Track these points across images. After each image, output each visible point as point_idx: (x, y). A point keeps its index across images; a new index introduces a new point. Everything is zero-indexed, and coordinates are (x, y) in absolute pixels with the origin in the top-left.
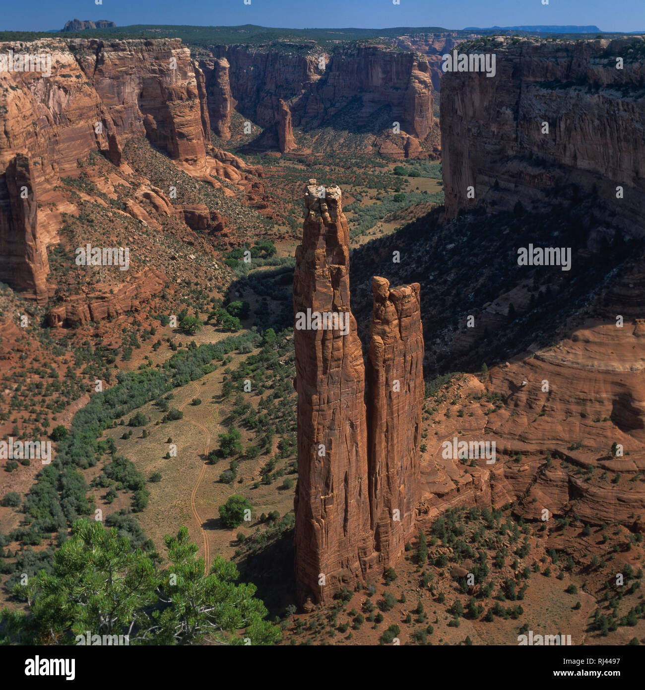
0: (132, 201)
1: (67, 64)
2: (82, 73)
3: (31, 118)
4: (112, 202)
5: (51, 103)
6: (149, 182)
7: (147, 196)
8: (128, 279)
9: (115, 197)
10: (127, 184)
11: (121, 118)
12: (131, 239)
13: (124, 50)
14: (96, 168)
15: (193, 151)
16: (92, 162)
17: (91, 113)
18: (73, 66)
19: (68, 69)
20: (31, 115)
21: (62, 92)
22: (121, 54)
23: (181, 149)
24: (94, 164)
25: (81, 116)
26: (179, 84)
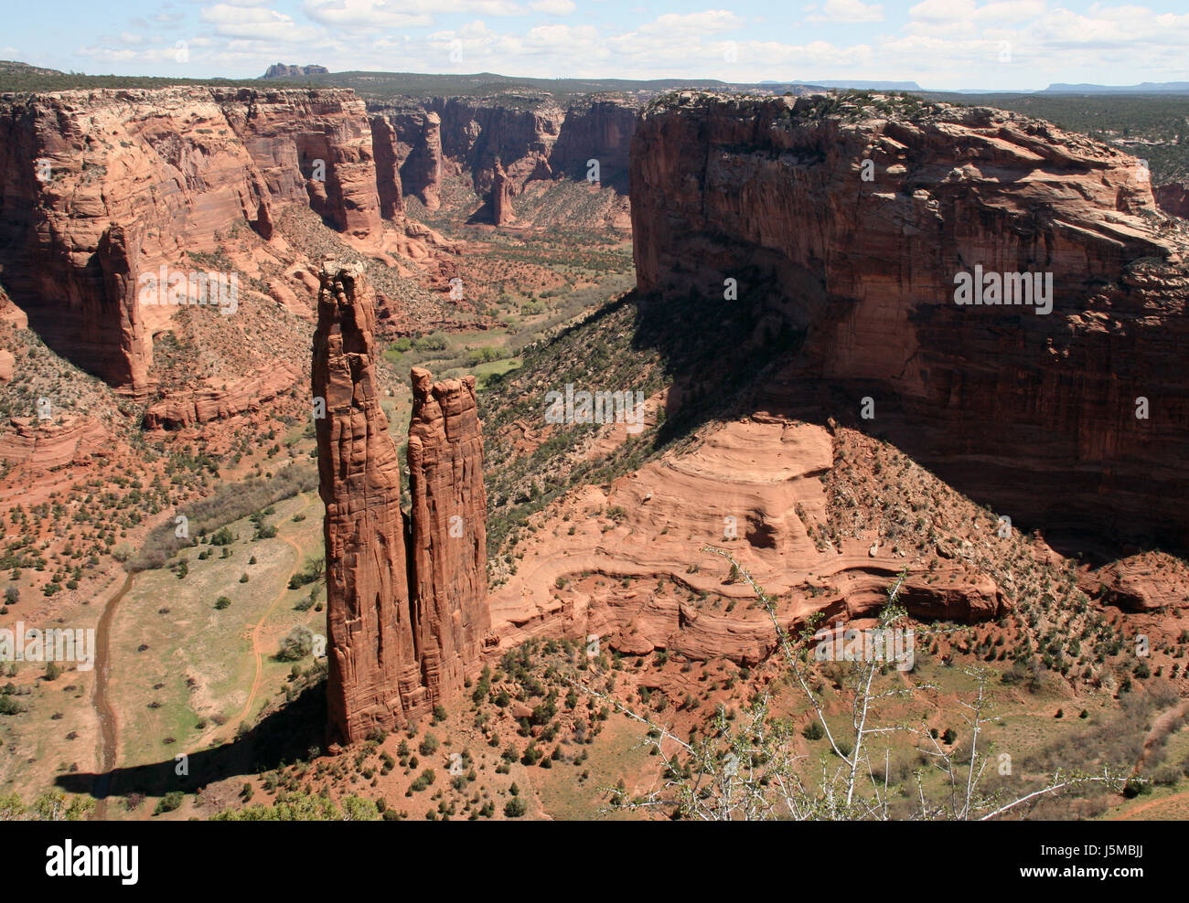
0: (278, 281)
1: (207, 117)
2: (229, 129)
3: (149, 181)
4: (253, 282)
5: (182, 164)
6: (306, 259)
7: (299, 275)
8: (250, 374)
9: (257, 276)
10: (275, 261)
11: (278, 182)
12: (263, 327)
13: (283, 102)
14: (238, 242)
15: (365, 223)
16: (234, 234)
17: (238, 176)
18: (217, 120)
19: (209, 123)
20: (149, 177)
21: (198, 151)
22: (277, 106)
23: (349, 219)
24: (237, 238)
25: (223, 180)
26: (351, 142)
